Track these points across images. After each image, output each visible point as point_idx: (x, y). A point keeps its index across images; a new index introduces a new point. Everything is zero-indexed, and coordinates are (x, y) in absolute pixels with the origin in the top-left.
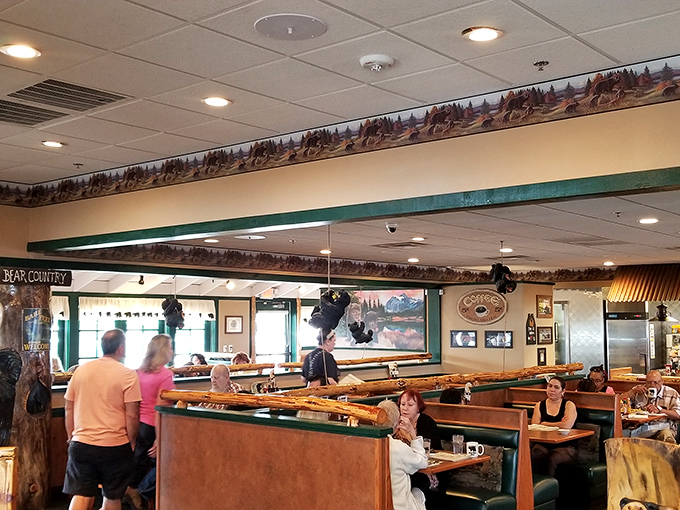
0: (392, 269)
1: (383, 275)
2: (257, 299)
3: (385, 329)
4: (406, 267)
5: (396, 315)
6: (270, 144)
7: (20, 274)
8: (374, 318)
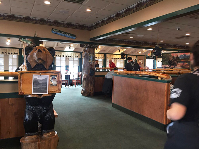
0: (181, 47)
1: (178, 48)
2: (147, 56)
3: (179, 63)
4: (185, 46)
5: (182, 59)
6: (141, 3)
7: (88, 45)
8: (176, 60)
